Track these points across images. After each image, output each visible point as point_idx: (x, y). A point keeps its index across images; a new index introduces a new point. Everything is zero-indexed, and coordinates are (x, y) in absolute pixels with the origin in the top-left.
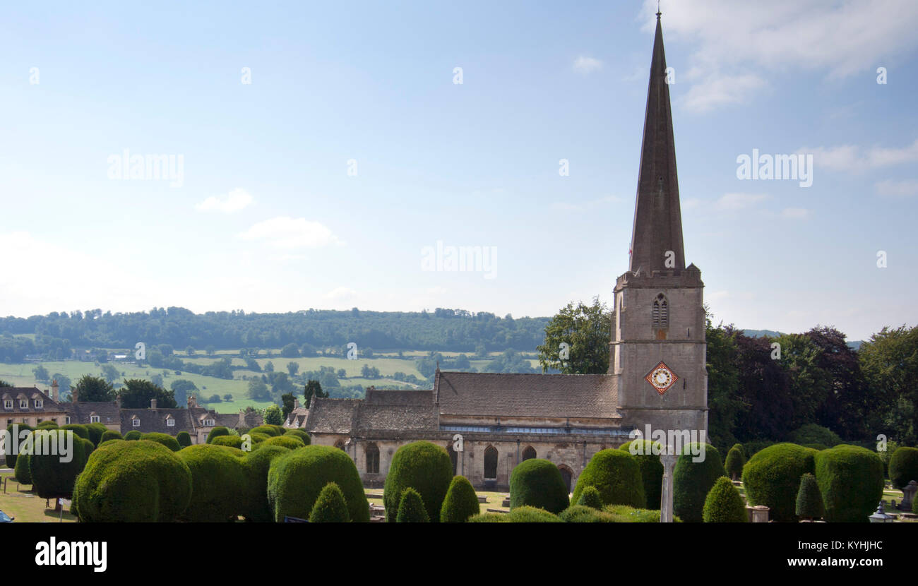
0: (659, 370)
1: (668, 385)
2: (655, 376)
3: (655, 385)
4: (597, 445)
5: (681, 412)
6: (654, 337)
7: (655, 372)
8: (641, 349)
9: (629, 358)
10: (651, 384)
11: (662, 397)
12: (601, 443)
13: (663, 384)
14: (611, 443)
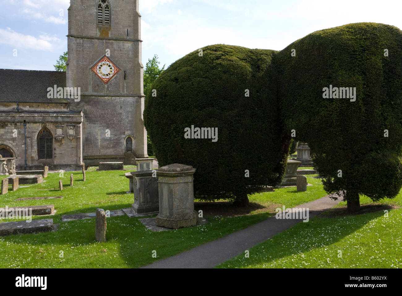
0: (103, 62)
1: (111, 76)
2: (100, 68)
3: (100, 75)
4: (38, 124)
5: (123, 99)
6: (98, 35)
7: (100, 64)
8: (87, 44)
9: (77, 51)
10: (96, 74)
11: (106, 86)
12: (42, 123)
13: (107, 75)
14: (52, 122)
